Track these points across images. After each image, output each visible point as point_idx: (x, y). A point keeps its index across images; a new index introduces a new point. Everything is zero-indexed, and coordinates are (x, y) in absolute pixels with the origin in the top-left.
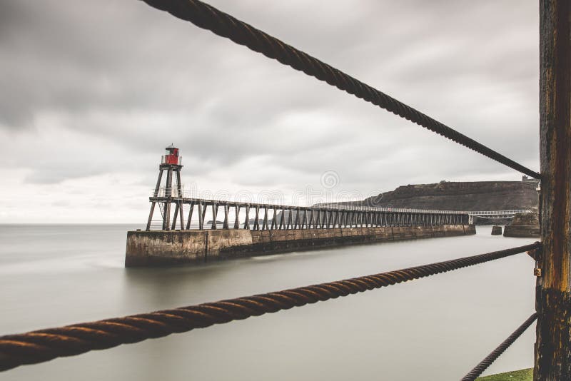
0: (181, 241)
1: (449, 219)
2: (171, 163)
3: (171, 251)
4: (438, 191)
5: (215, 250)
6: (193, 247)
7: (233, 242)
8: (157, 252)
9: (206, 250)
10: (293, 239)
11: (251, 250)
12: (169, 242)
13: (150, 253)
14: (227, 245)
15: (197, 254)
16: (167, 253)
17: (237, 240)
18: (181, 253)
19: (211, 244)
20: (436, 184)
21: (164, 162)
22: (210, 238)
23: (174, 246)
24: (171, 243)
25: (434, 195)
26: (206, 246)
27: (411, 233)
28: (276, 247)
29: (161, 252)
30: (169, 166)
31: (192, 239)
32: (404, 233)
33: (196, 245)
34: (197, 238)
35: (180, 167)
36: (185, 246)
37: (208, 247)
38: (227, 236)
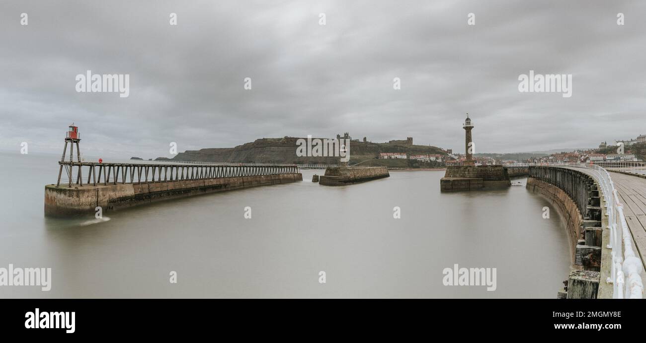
0: (78, 196)
1: (289, 169)
2: (73, 138)
3: (72, 204)
4: (283, 144)
5: (105, 202)
6: (87, 200)
7: (119, 194)
8: (62, 204)
9: (97, 201)
10: (166, 189)
11: (133, 200)
12: (70, 197)
13: (58, 204)
14: (114, 197)
15: (90, 205)
16: (68, 204)
17: (123, 193)
18: (79, 205)
19: (101, 198)
20: (281, 139)
21: (68, 137)
22: (100, 193)
23: (73, 200)
24: (71, 198)
25: (280, 146)
26: (98, 200)
27: (256, 181)
28: (153, 197)
29: (65, 204)
30: (71, 140)
31: (86, 194)
32: (251, 182)
33: (90, 199)
34: (90, 194)
35: (79, 140)
36: (81, 200)
37: (99, 199)
38: (114, 190)
